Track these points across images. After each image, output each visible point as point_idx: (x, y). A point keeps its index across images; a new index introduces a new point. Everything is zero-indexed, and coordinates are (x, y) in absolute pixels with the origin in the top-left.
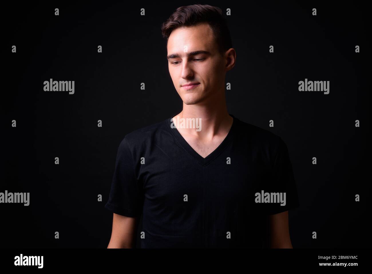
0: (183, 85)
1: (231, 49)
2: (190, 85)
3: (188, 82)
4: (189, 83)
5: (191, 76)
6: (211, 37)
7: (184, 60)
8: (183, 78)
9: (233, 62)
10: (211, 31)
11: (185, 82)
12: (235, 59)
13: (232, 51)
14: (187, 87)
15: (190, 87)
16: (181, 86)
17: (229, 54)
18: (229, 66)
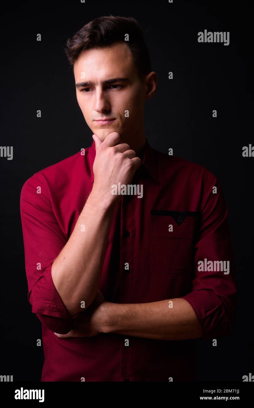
0: (96, 119)
1: (152, 73)
2: (105, 120)
3: (102, 116)
4: (104, 118)
5: (106, 110)
6: (129, 60)
7: (98, 89)
8: (98, 111)
9: (154, 88)
10: (129, 52)
11: (99, 117)
12: (156, 84)
13: (153, 75)
14: (101, 122)
15: (105, 123)
16: (94, 120)
17: (150, 79)
18: (150, 93)
